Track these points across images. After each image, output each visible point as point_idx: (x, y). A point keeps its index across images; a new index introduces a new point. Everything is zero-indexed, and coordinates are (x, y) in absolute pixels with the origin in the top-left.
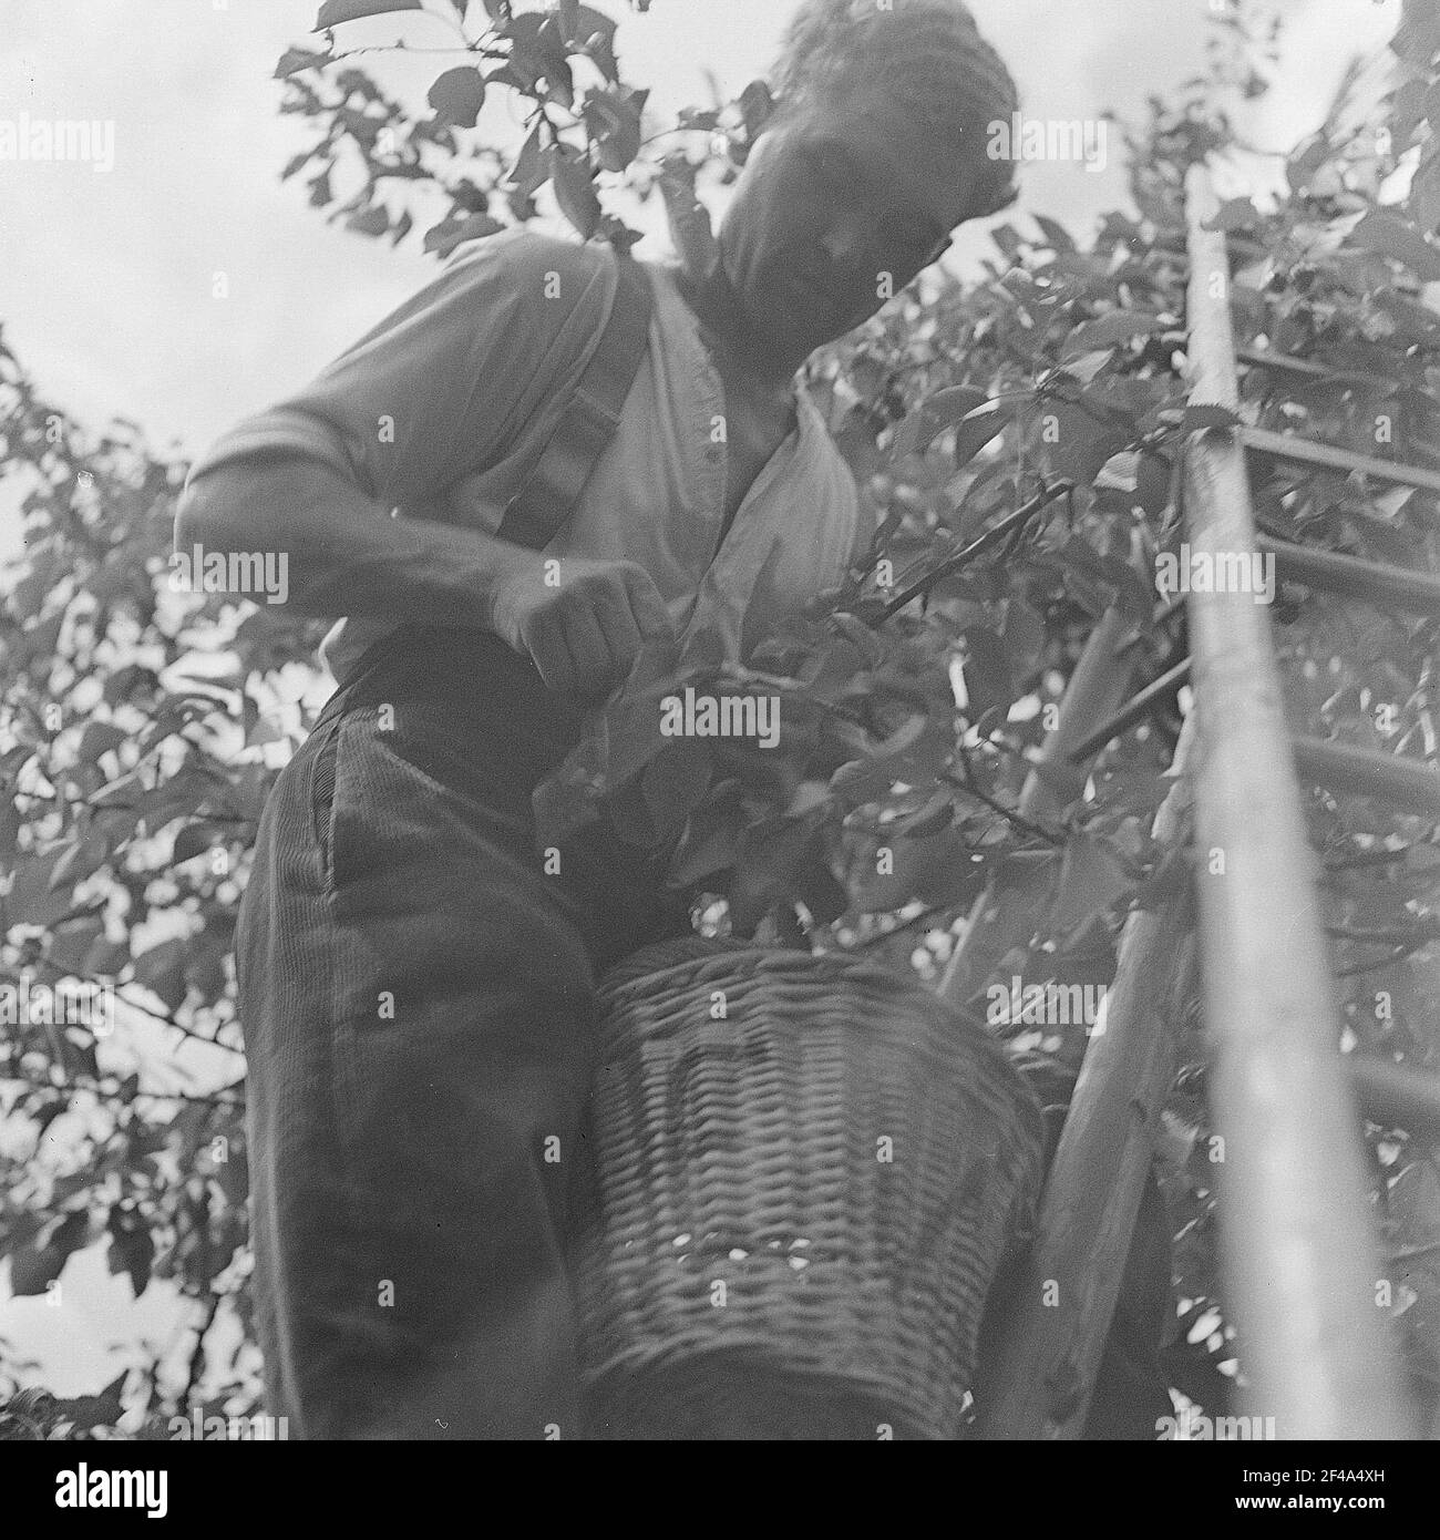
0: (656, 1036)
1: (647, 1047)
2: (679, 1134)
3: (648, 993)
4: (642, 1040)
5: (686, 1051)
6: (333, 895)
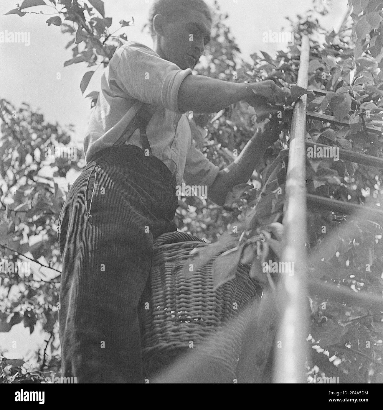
0: (169, 261)
1: (166, 263)
2: (174, 288)
3: (168, 249)
4: (165, 262)
5: (177, 266)
6: (90, 216)
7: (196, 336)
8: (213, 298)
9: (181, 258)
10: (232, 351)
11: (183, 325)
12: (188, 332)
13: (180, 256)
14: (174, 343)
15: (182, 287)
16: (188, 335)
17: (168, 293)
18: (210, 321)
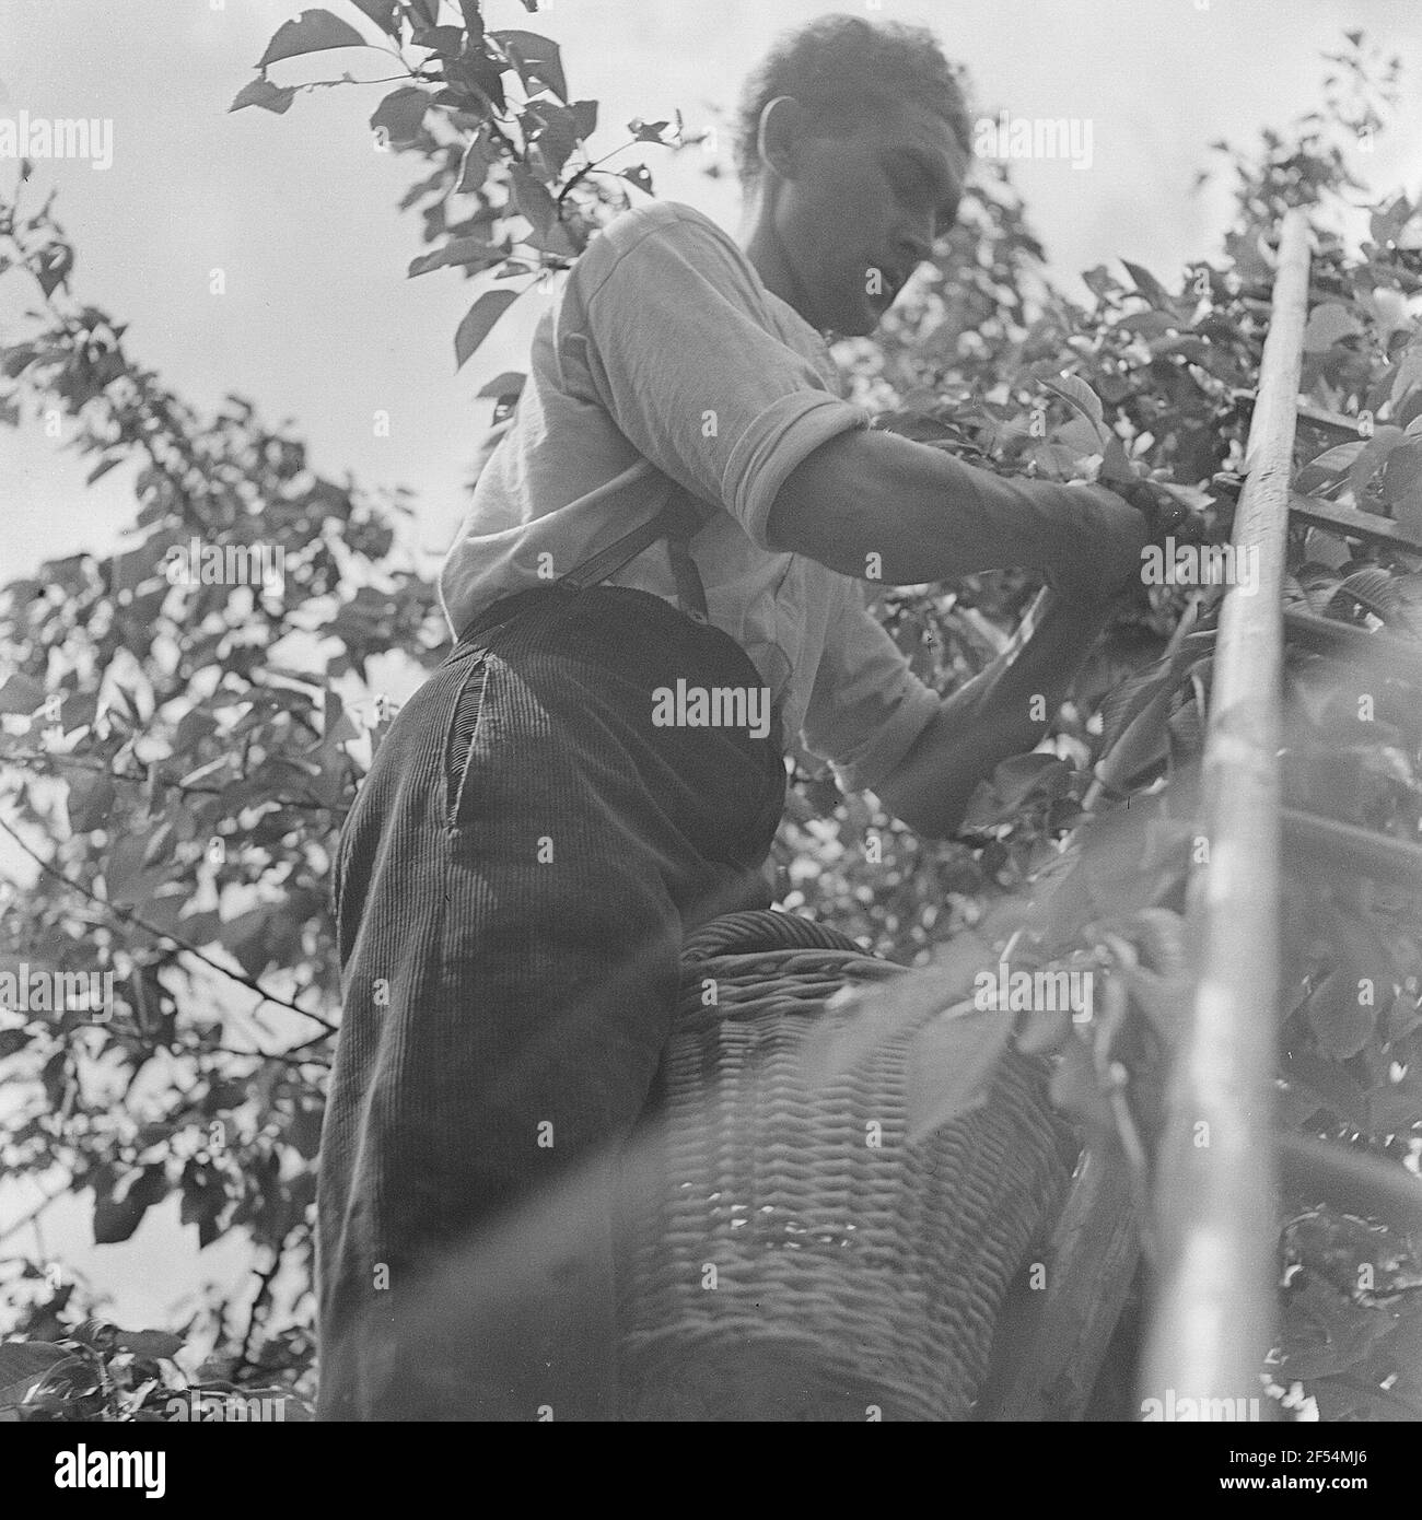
0: (735, 1017)
2: (748, 1119)
3: (737, 972)
4: (718, 1020)
5: (764, 1038)
6: (455, 831)
7: (823, 1302)
8: (894, 1166)
9: (779, 1010)
10: (954, 1369)
11: (774, 1257)
12: (795, 1285)
13: (780, 1001)
14: (737, 1321)
15: (781, 1117)
16: (793, 1295)
17: (728, 1133)
18: (876, 1251)
